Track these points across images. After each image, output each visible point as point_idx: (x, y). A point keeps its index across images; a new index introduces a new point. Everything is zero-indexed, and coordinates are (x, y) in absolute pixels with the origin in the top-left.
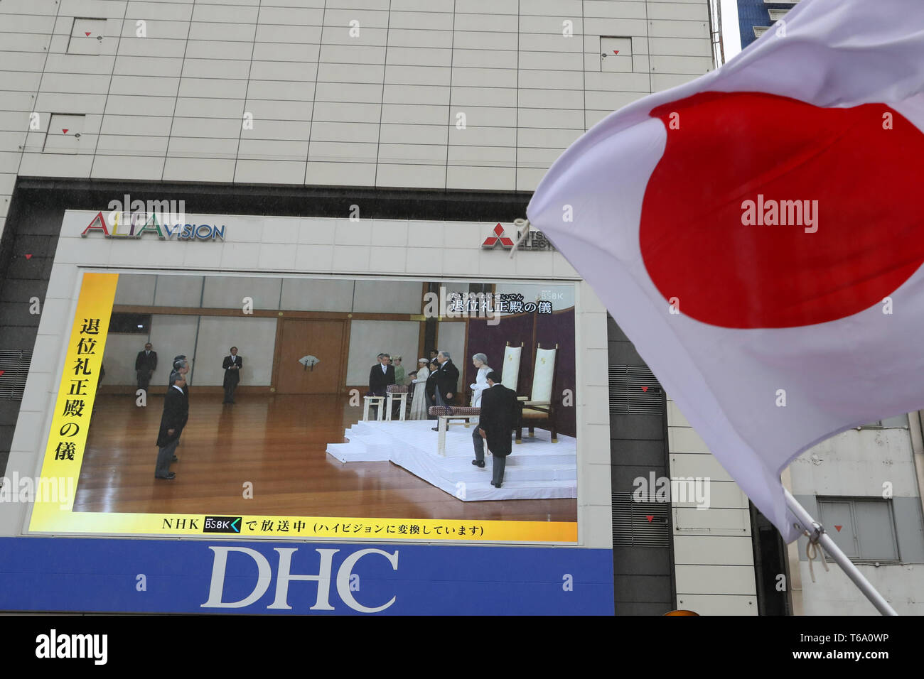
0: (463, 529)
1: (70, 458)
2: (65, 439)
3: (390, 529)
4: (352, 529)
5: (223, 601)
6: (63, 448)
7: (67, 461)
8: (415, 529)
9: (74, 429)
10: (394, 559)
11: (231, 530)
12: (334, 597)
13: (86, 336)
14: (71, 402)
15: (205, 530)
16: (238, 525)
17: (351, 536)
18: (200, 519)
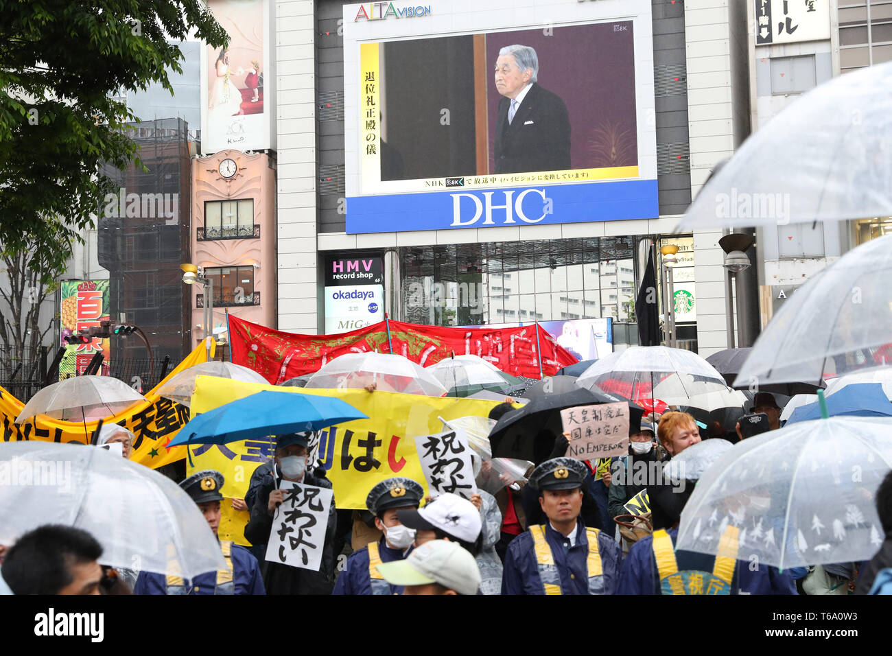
0: (577, 174)
1: (374, 152)
2: (370, 143)
3: (540, 178)
4: (520, 179)
5: (461, 222)
6: (370, 147)
7: (373, 154)
8: (552, 177)
9: (373, 137)
10: (543, 194)
11: (459, 185)
12: (515, 216)
13: (369, 83)
14: (369, 122)
15: (447, 186)
16: (463, 182)
17: (520, 184)
18: (443, 180)
